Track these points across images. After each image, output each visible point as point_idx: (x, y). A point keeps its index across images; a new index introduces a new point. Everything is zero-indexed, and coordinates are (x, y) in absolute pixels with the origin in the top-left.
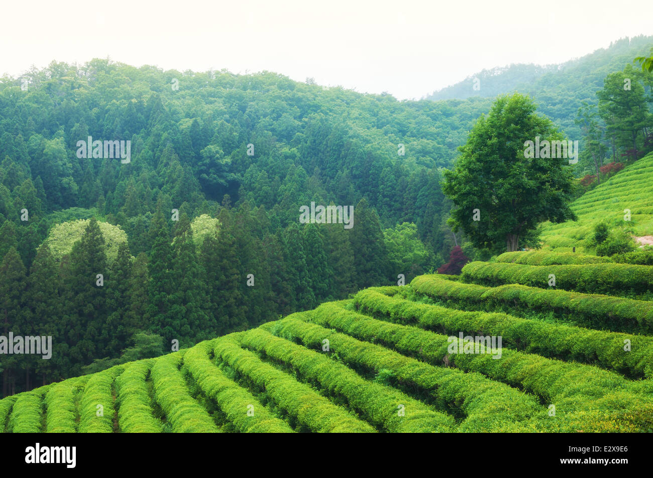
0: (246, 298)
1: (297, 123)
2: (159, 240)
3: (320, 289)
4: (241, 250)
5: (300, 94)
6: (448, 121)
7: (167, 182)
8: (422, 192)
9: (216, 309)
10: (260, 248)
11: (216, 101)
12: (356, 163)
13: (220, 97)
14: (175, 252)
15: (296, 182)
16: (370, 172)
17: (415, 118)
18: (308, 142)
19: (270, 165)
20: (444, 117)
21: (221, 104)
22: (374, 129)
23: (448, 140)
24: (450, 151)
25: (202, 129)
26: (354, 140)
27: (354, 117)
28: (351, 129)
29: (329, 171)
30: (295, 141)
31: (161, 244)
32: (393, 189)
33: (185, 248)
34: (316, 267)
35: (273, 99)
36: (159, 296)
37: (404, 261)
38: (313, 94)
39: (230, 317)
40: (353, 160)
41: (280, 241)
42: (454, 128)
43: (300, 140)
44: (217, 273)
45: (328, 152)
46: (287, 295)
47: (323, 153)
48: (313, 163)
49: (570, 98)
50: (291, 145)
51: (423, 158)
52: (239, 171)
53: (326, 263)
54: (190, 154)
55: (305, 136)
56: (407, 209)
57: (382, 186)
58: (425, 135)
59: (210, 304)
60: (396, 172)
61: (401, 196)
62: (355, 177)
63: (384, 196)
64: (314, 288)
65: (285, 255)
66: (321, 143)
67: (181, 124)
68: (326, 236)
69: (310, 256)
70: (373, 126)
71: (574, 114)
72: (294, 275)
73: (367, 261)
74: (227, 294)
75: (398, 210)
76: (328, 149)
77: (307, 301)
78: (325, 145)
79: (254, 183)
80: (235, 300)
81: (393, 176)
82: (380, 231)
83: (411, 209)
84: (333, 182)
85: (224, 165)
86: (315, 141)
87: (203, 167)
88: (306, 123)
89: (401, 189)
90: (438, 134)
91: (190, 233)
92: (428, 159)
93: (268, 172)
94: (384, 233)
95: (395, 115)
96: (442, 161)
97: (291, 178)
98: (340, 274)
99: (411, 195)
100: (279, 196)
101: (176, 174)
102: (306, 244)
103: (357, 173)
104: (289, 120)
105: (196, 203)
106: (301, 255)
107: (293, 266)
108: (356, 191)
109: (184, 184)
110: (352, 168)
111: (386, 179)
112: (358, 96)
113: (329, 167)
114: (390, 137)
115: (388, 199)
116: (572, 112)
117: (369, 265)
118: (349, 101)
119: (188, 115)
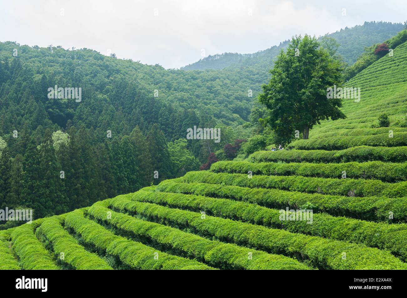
0: (87, 184)
1: (106, 80)
2: (30, 146)
3: (131, 179)
4: (83, 153)
5: (108, 63)
6: (195, 82)
7: (27, 113)
8: (185, 122)
9: (68, 191)
10: (95, 152)
11: (54, 65)
12: (144, 104)
13: (57, 63)
14: (41, 154)
15: (109, 115)
16: (153, 110)
17: (176, 80)
18: (114, 92)
19: (92, 104)
20: (192, 80)
21: (58, 67)
22: (153, 85)
23: (196, 93)
24: (197, 100)
25: (49, 81)
26: (143, 91)
27: (141, 78)
28: (140, 84)
29: (128, 109)
30: (106, 91)
31: (32, 149)
32: (168, 120)
33: (47, 151)
34: (129, 165)
35: (91, 65)
36: (31, 183)
37: (181, 162)
38: (115, 63)
39: (78, 196)
40: (142, 103)
41: (107, 148)
42: (199, 87)
43: (109, 90)
44: (69, 168)
45: (126, 98)
46: (112, 182)
47: (123, 98)
48: (117, 104)
49: (263, 71)
50: (103, 93)
51: (182, 103)
52: (73, 108)
53: (135, 163)
54: (41, 96)
55: (112, 88)
56: (176, 132)
57: (161, 118)
58: (183, 90)
59: (65, 188)
60: (169, 110)
61: (172, 125)
62: (144, 113)
63: (162, 125)
64: (128, 178)
65: (110, 157)
66: (122, 92)
67: (34, 78)
68: (134, 146)
69: (125, 158)
70: (152, 84)
71: (265, 81)
72: (116, 170)
73: (159, 162)
74: (75, 181)
75: (170, 133)
76: (127, 96)
77: (124, 186)
78: (124, 93)
79: (82, 115)
80: (80, 186)
81: (167, 113)
82: (166, 144)
83: (179, 132)
84: (130, 116)
85: (63, 104)
86: (118, 91)
87: (49, 105)
88: (112, 80)
89: (172, 120)
90: (190, 89)
91: (52, 142)
92: (185, 104)
93: (91, 108)
94: (168, 145)
95: (164, 78)
96: (193, 105)
97: (106, 112)
98: (143, 170)
99: (178, 124)
100: (98, 123)
101: (33, 107)
102: (122, 151)
103: (145, 110)
104: (101, 77)
105: (47, 126)
106: (120, 157)
107: (115, 165)
108: (145, 122)
109: (39, 114)
110: (142, 107)
111: (163, 115)
112: (142, 66)
113: (127, 107)
114: (162, 91)
115: (164, 126)
116: (265, 79)
117: (160, 164)
118: (137, 68)
119: (38, 72)
